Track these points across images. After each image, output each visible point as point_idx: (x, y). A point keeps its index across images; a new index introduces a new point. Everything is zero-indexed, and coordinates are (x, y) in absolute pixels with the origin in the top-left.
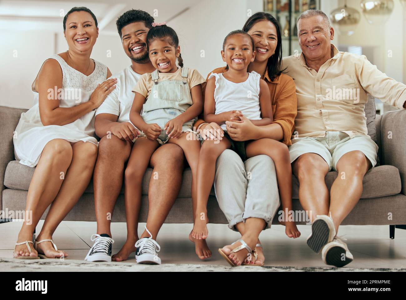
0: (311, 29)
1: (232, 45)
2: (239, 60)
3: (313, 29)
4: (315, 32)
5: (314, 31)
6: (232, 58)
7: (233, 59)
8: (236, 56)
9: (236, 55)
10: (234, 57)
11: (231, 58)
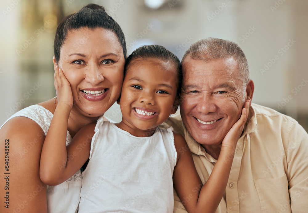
0: (211, 87)
1: (138, 80)
2: (146, 112)
3: (215, 88)
4: (217, 93)
5: (216, 91)
6: (133, 106)
7: (134, 108)
8: (142, 104)
9: (142, 102)
10: (138, 104)
11: (131, 105)
